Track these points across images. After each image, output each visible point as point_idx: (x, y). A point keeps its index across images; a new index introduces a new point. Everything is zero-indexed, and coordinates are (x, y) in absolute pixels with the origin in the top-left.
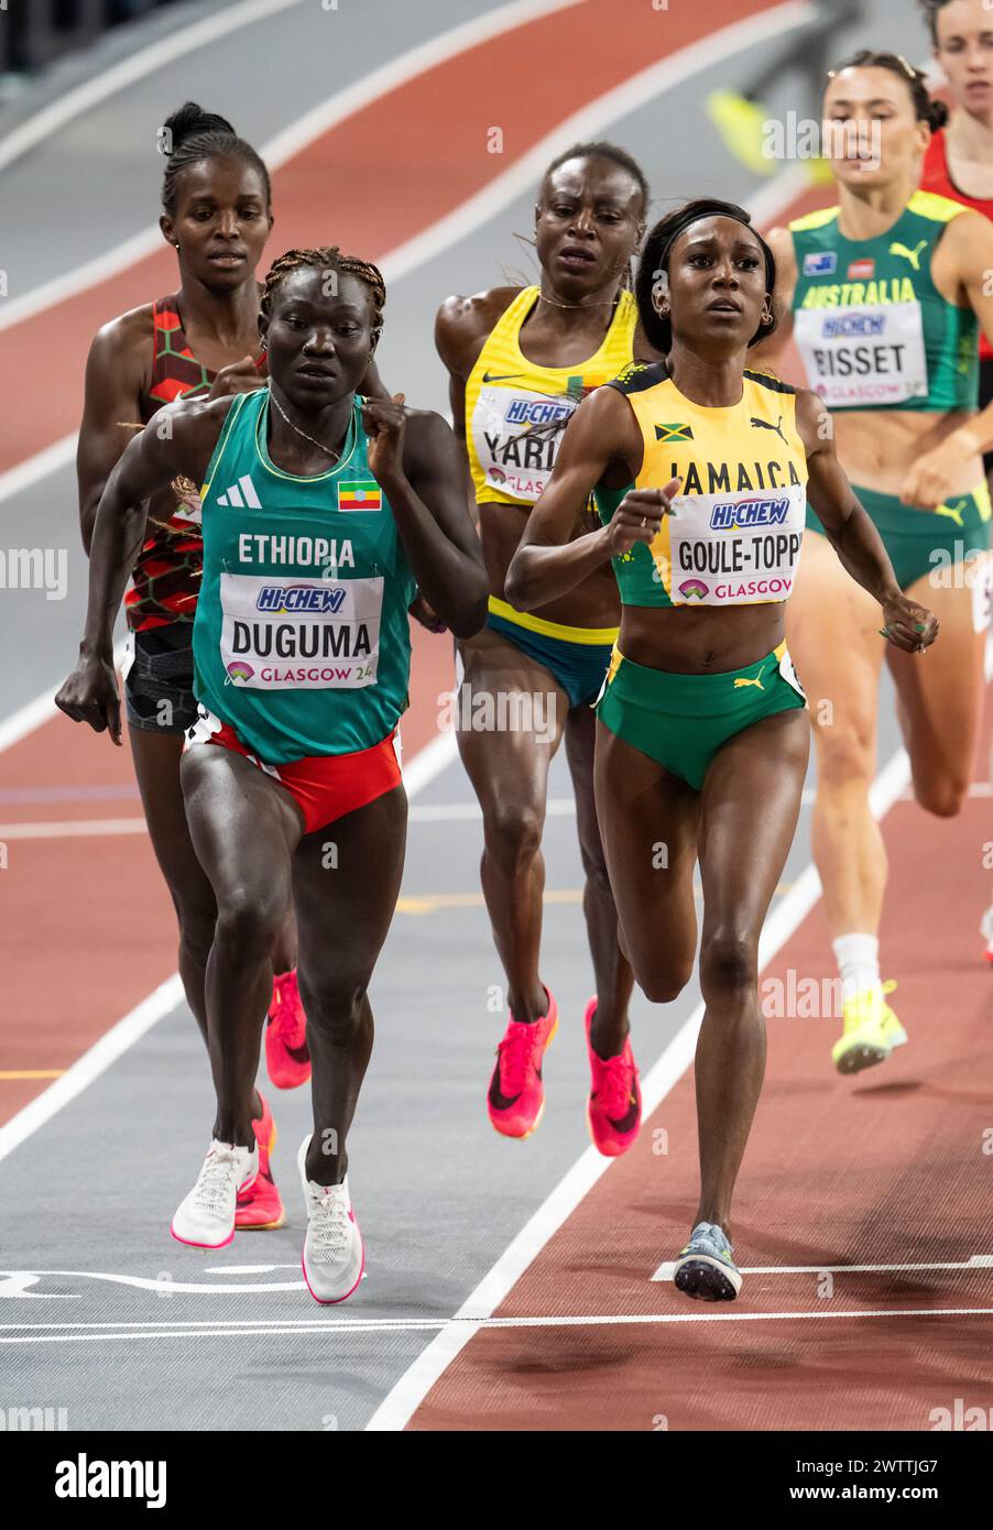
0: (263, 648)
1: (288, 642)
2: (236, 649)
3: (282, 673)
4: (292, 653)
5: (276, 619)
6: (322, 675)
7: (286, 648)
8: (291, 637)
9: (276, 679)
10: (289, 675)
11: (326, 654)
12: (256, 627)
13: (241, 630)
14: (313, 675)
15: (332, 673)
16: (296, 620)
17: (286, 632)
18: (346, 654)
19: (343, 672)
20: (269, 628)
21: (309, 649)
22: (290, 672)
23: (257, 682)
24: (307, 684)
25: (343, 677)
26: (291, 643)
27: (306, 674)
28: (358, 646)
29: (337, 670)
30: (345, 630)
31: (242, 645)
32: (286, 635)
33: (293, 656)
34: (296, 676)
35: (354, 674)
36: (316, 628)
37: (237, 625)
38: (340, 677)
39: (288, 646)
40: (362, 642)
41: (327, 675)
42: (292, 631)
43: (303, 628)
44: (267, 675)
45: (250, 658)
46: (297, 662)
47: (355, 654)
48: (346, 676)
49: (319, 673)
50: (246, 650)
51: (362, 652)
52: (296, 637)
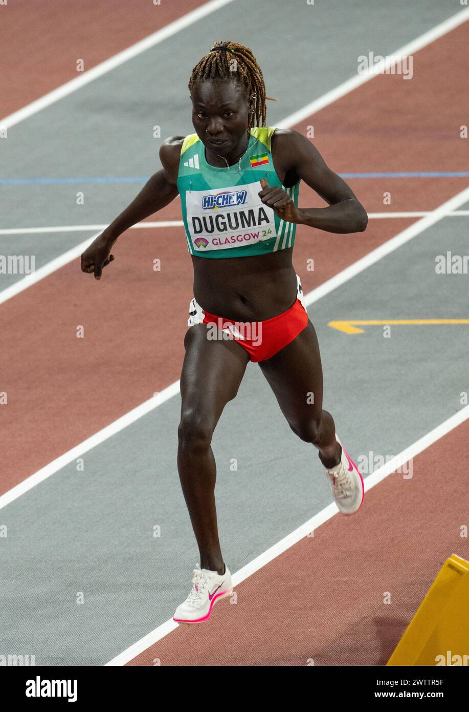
0: (210, 229)
2: (196, 232)
3: (223, 241)
6: (245, 238)
7: (222, 227)
9: (220, 244)
10: (227, 241)
11: (243, 226)
12: (204, 218)
13: (196, 221)
14: (240, 238)
15: (249, 235)
16: (224, 211)
18: (255, 224)
19: (255, 234)
20: (211, 218)
21: (234, 225)
22: (227, 239)
23: (211, 247)
24: (238, 244)
25: (256, 237)
26: (224, 223)
27: (235, 238)
28: (260, 220)
29: (251, 234)
30: (251, 212)
33: (226, 230)
35: (261, 234)
36: (235, 214)
37: (194, 219)
38: (254, 237)
39: (223, 225)
40: (263, 217)
41: (247, 237)
42: (223, 218)
43: (228, 215)
44: (215, 242)
45: (204, 235)
46: (229, 233)
47: (260, 224)
48: (257, 237)
49: (242, 237)
50: (201, 231)
51: (264, 222)
52: (226, 220)
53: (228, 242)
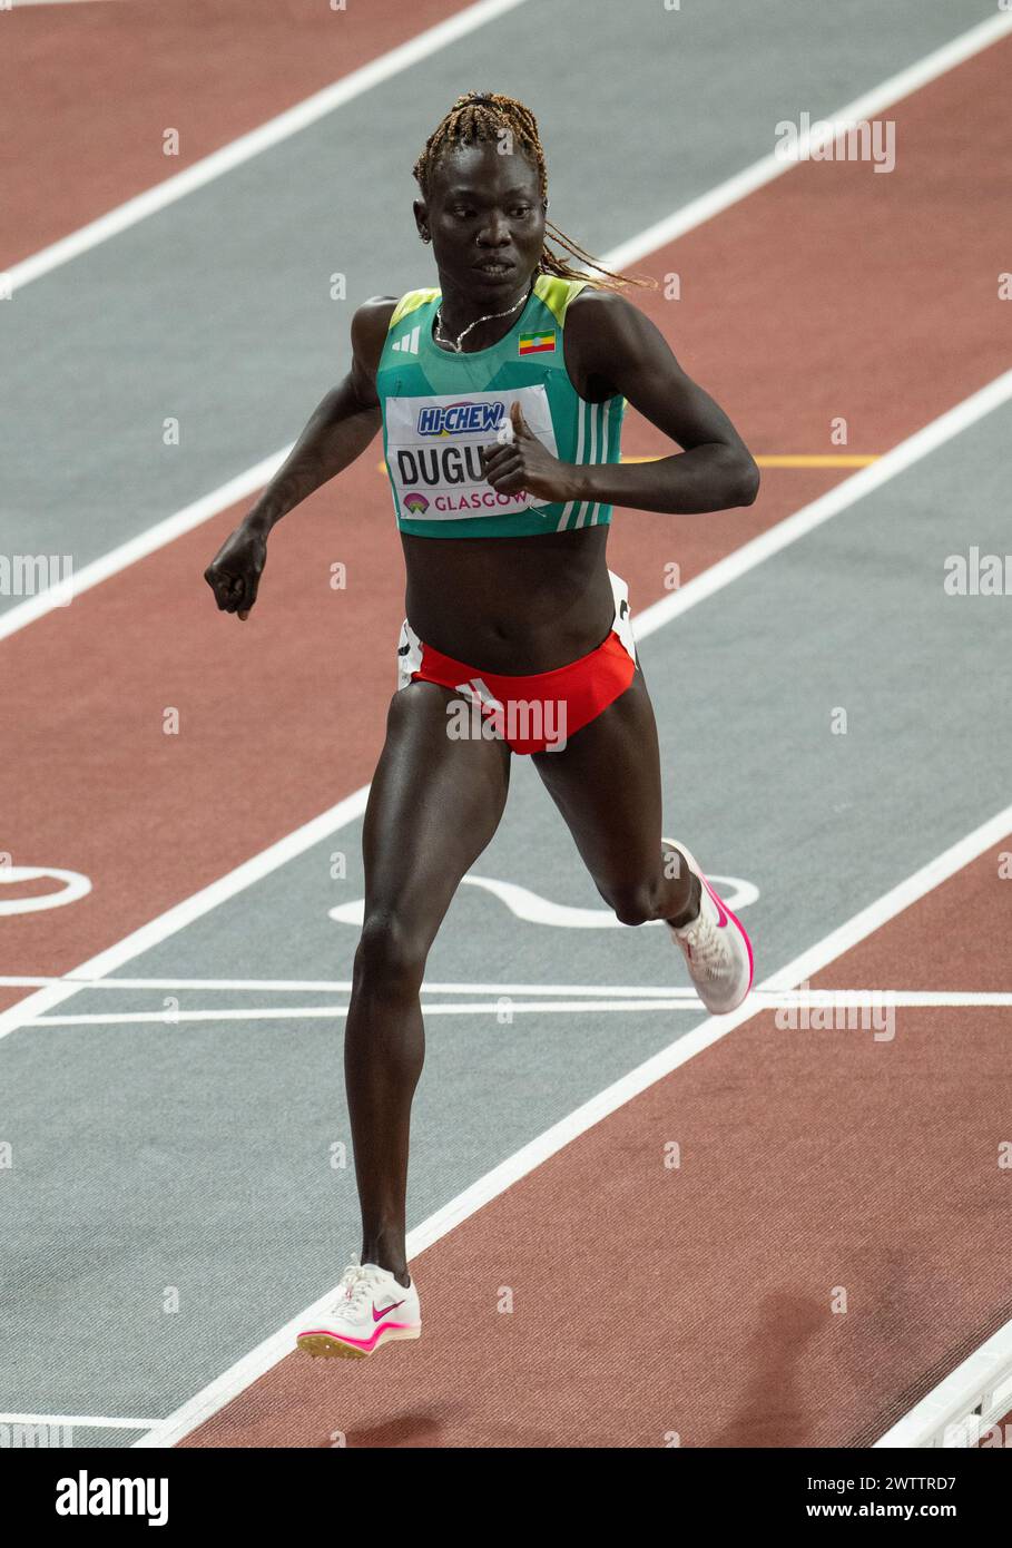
1: (455, 467)
3: (456, 502)
4: (460, 478)
5: (439, 443)
8: (457, 461)
9: (451, 509)
17: (451, 456)
31: (410, 476)
32: (451, 459)
34: (471, 503)
53: (467, 505)
